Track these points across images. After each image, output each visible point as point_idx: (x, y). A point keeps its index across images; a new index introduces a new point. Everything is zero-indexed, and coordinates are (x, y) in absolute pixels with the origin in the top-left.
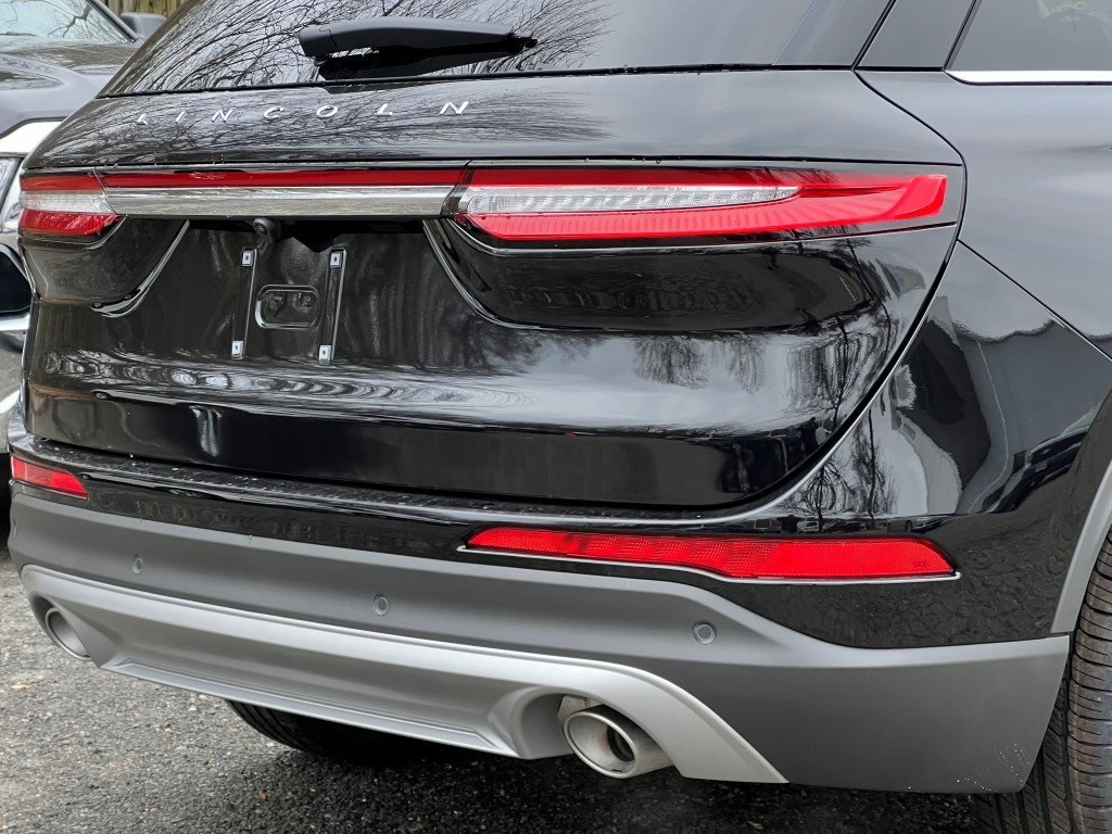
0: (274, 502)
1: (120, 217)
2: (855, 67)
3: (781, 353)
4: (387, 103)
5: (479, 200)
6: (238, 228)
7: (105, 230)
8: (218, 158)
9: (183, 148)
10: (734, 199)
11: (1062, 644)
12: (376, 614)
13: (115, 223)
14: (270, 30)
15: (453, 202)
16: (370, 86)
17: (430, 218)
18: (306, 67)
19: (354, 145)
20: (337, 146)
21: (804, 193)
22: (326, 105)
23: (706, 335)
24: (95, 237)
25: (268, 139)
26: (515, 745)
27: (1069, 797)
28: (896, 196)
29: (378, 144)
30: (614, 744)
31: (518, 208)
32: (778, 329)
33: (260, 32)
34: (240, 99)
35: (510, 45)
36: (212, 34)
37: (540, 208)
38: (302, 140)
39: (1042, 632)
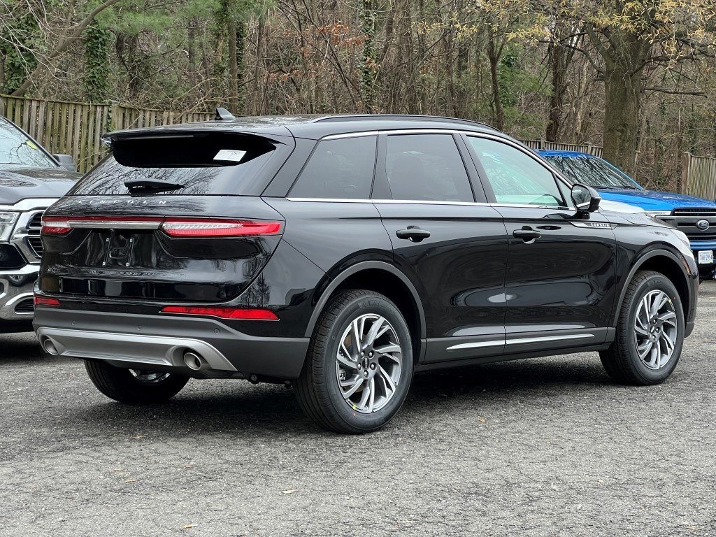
0: (112, 303)
1: (72, 228)
2: (260, 196)
3: (241, 264)
4: (145, 200)
5: (168, 226)
6: (106, 232)
7: (68, 232)
8: (101, 213)
9: (88, 210)
10: (227, 227)
11: (308, 340)
12: (138, 330)
13: (71, 230)
14: (120, 174)
15: (161, 226)
16: (142, 196)
17: (155, 230)
18: (125, 189)
19: (140, 211)
20: (135, 211)
21: (245, 226)
22: (131, 200)
23: (226, 259)
24: (64, 234)
25: (114, 209)
26: (172, 363)
27: (312, 381)
28: (267, 227)
29: (147, 211)
30: (197, 362)
31: (177, 228)
32: (240, 258)
33: (117, 175)
34: (107, 197)
35: (178, 187)
36: (100, 177)
37: (182, 228)
38: (124, 209)
39: (302, 336)
